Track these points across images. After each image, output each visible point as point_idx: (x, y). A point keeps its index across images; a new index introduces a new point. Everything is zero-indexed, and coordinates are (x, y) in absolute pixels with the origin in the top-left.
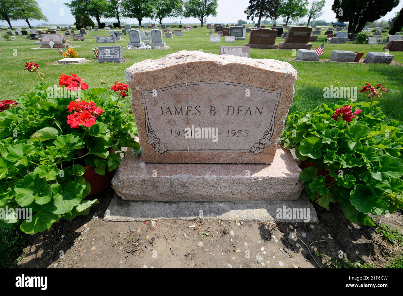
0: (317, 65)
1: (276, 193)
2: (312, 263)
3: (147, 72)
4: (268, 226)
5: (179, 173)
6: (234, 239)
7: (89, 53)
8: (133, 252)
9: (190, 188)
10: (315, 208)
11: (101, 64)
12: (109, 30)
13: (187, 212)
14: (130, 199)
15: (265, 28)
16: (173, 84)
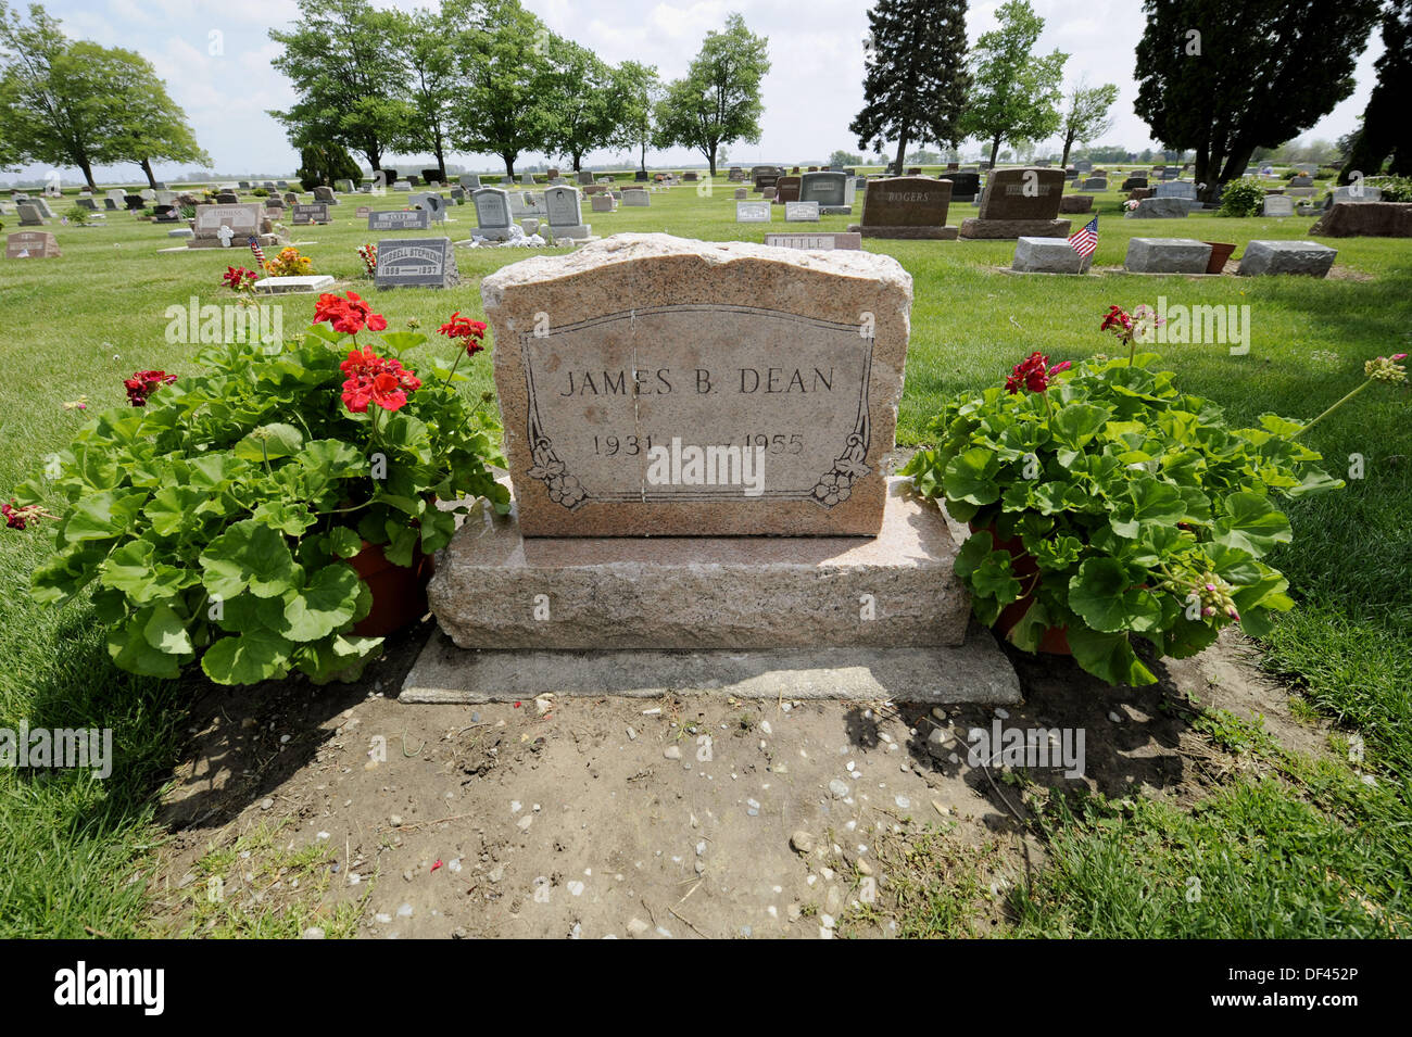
0: (1080, 284)
1: (895, 620)
2: (992, 802)
3: (535, 284)
4: (873, 712)
5: (618, 559)
6: (770, 741)
7: (345, 260)
8: (482, 771)
9: (647, 601)
10: (1015, 666)
11: (385, 294)
12: (407, 190)
13: (638, 677)
14: (478, 644)
15: (918, 177)
16: (599, 312)
